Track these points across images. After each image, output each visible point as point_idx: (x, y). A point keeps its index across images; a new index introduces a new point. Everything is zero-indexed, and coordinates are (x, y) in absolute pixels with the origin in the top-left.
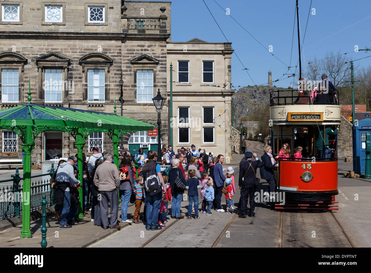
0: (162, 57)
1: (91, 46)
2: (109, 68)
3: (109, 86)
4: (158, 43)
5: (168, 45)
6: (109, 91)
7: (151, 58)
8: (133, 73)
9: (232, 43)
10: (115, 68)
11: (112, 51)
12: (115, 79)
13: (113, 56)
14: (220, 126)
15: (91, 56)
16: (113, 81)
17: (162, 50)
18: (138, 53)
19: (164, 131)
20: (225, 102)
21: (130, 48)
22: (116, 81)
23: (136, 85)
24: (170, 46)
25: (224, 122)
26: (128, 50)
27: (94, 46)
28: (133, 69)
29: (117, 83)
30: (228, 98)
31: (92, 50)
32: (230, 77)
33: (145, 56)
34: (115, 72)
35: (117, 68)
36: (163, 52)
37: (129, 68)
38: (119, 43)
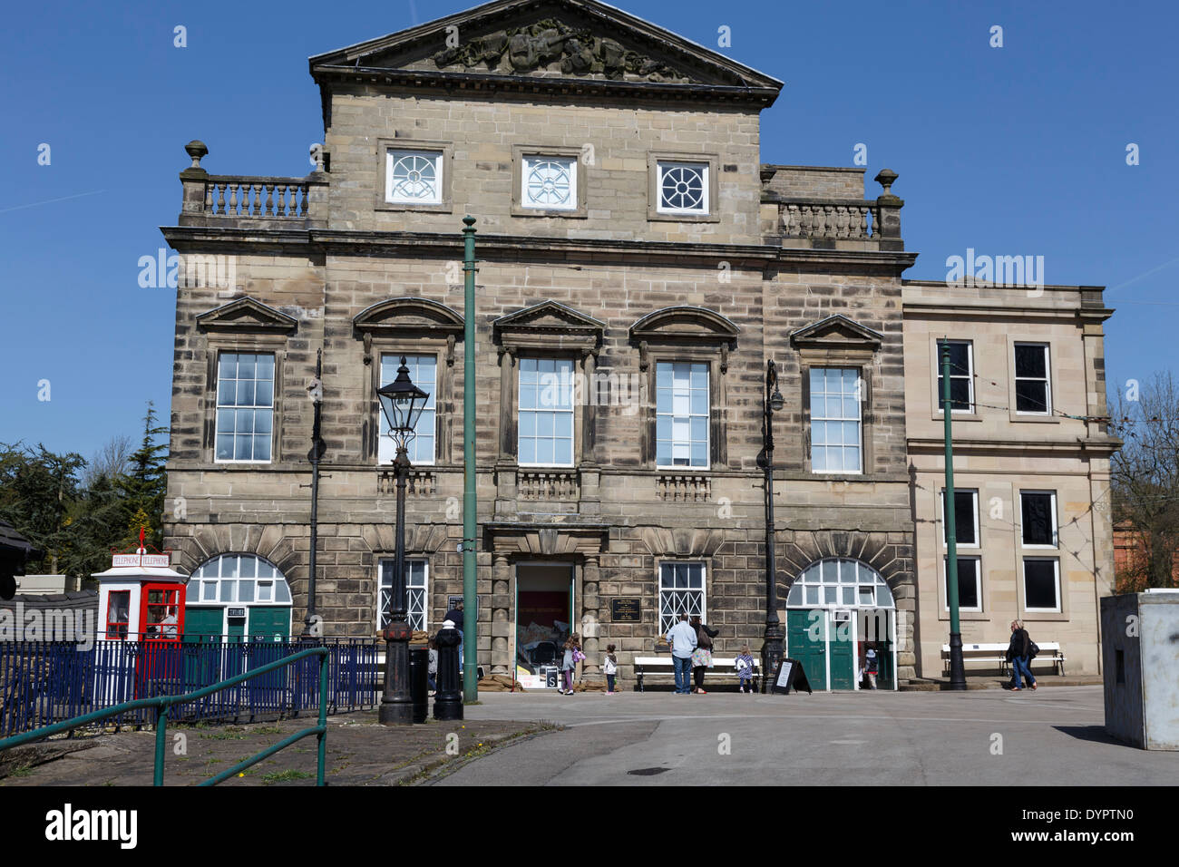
0: (889, 328)
1: (669, 287)
2: (724, 358)
3: (726, 417)
4: (875, 283)
5: (907, 291)
6: (725, 432)
7: (856, 330)
8: (798, 375)
9: (1104, 288)
10: (743, 359)
11: (733, 304)
12: (742, 395)
13: (737, 320)
14: (1075, 554)
15: (670, 317)
16: (739, 400)
17: (888, 305)
18: (815, 314)
19: (901, 569)
20: (1089, 475)
21: (787, 296)
22: (745, 400)
23: (809, 416)
24: (912, 295)
25: (1087, 541)
26: (781, 303)
27: (677, 287)
28: (797, 364)
29: (747, 409)
30: (1101, 464)
31: (671, 298)
32: (1103, 397)
33: (838, 321)
34: (744, 370)
35: (750, 360)
36: (892, 311)
37: (785, 359)
38: (756, 278)
